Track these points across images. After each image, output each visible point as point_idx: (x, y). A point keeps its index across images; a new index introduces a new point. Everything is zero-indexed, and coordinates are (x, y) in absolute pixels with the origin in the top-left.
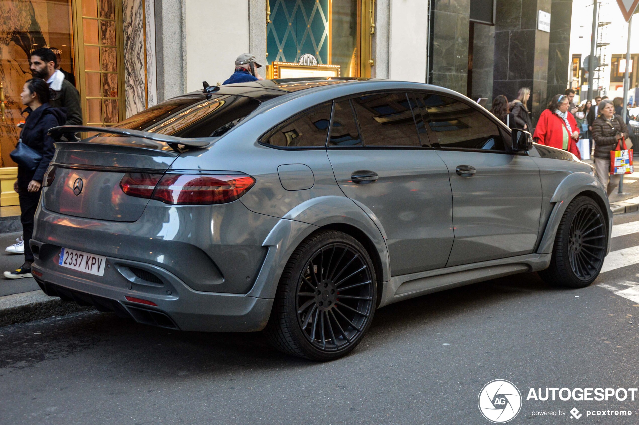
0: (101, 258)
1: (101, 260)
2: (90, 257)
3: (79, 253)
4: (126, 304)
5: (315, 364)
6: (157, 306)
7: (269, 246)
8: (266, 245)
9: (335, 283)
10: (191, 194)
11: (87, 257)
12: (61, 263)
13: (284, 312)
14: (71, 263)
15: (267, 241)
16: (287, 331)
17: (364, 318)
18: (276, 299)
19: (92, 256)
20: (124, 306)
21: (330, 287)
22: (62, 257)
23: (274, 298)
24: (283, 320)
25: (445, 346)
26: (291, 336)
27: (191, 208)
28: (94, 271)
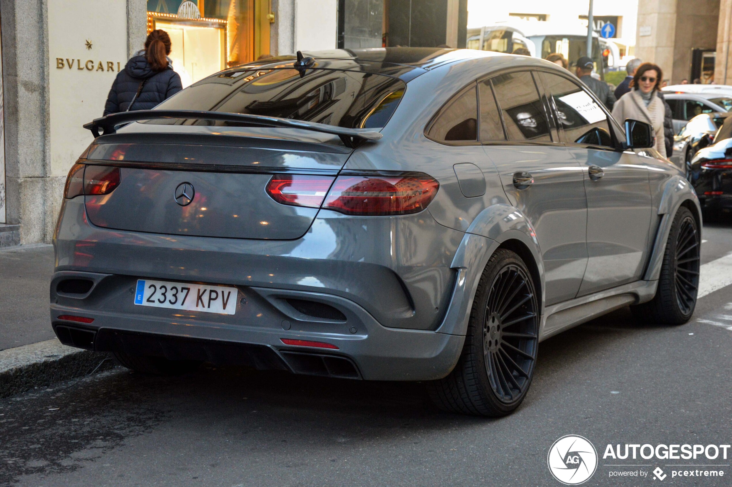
0: (226, 290)
1: (229, 293)
2: (205, 291)
3: (179, 286)
4: (281, 349)
5: (494, 421)
6: (338, 348)
7: (459, 268)
8: (454, 267)
9: (501, 316)
10: (365, 201)
11: (199, 290)
12: (141, 302)
13: (471, 353)
14: (162, 300)
15: (454, 262)
16: (472, 378)
17: (530, 362)
18: (467, 336)
19: (209, 288)
20: (277, 352)
21: (497, 322)
22: (142, 292)
23: (465, 334)
24: (470, 363)
25: (613, 395)
26: (476, 384)
27: (366, 220)
28: (216, 308)
